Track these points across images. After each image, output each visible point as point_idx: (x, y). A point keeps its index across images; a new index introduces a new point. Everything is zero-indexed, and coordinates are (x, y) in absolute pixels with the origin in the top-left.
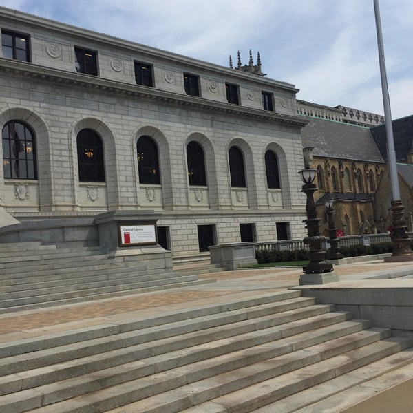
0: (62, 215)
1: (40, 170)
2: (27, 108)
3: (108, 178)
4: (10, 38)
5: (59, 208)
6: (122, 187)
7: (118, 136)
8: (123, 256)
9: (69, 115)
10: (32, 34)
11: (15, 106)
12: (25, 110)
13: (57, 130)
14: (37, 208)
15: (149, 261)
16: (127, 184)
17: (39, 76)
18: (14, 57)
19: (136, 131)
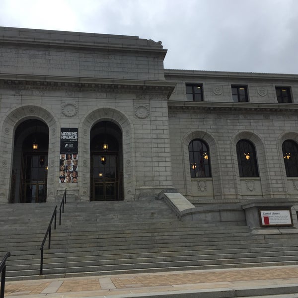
0: (229, 202)
1: (213, 171)
2: (202, 130)
3: (261, 174)
4: (191, 88)
5: (226, 197)
6: (273, 180)
7: (266, 143)
8: (264, 235)
9: (230, 131)
10: (204, 83)
11: (195, 130)
12: (201, 131)
13: (222, 142)
14: (213, 197)
15: (286, 239)
16: (276, 178)
17: (209, 108)
18: (194, 99)
19: (280, 138)
